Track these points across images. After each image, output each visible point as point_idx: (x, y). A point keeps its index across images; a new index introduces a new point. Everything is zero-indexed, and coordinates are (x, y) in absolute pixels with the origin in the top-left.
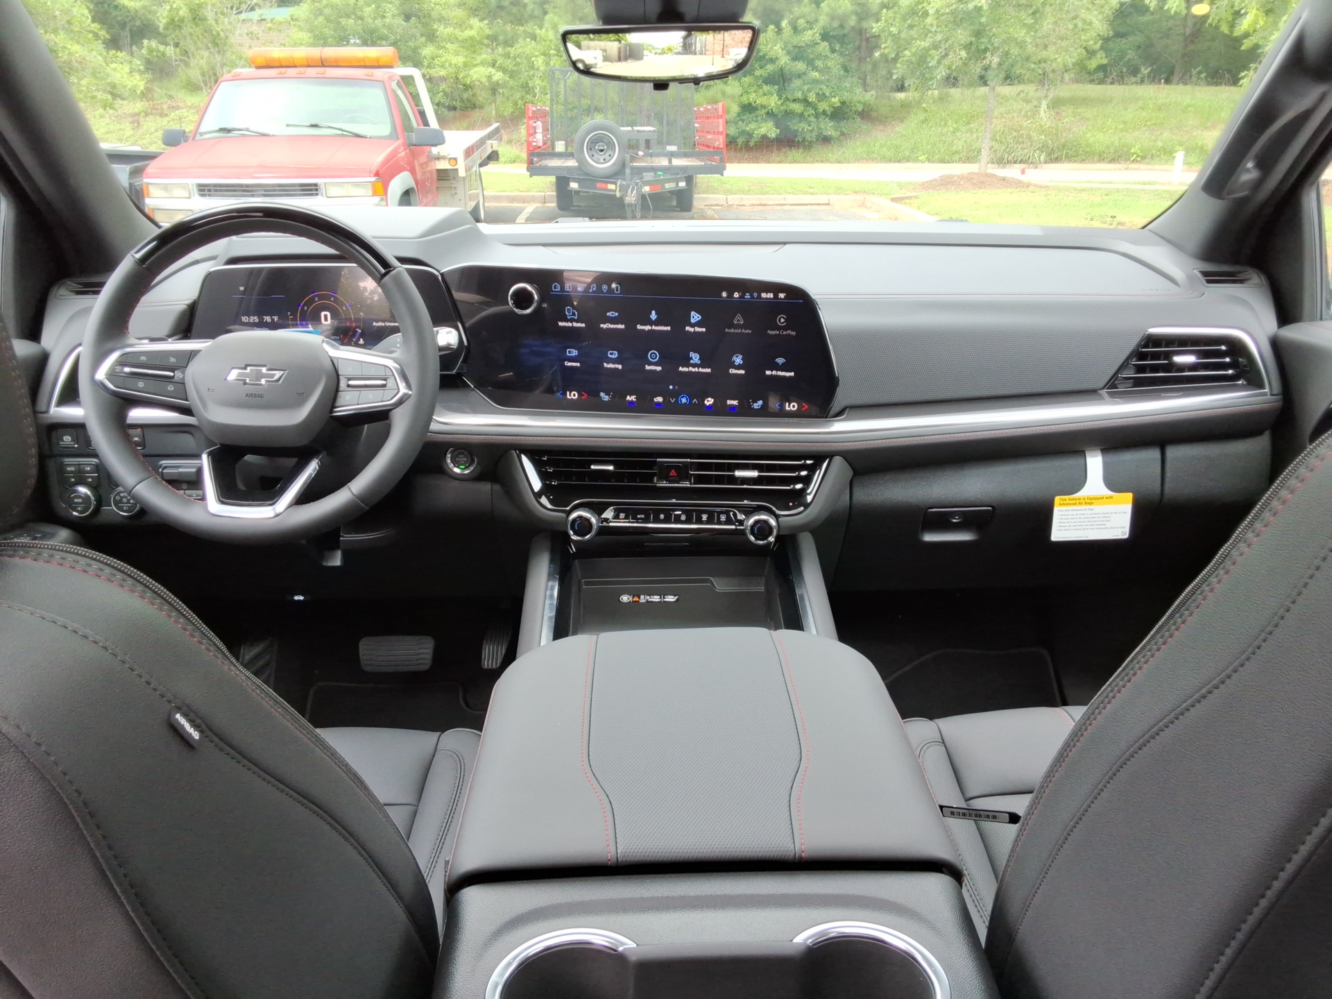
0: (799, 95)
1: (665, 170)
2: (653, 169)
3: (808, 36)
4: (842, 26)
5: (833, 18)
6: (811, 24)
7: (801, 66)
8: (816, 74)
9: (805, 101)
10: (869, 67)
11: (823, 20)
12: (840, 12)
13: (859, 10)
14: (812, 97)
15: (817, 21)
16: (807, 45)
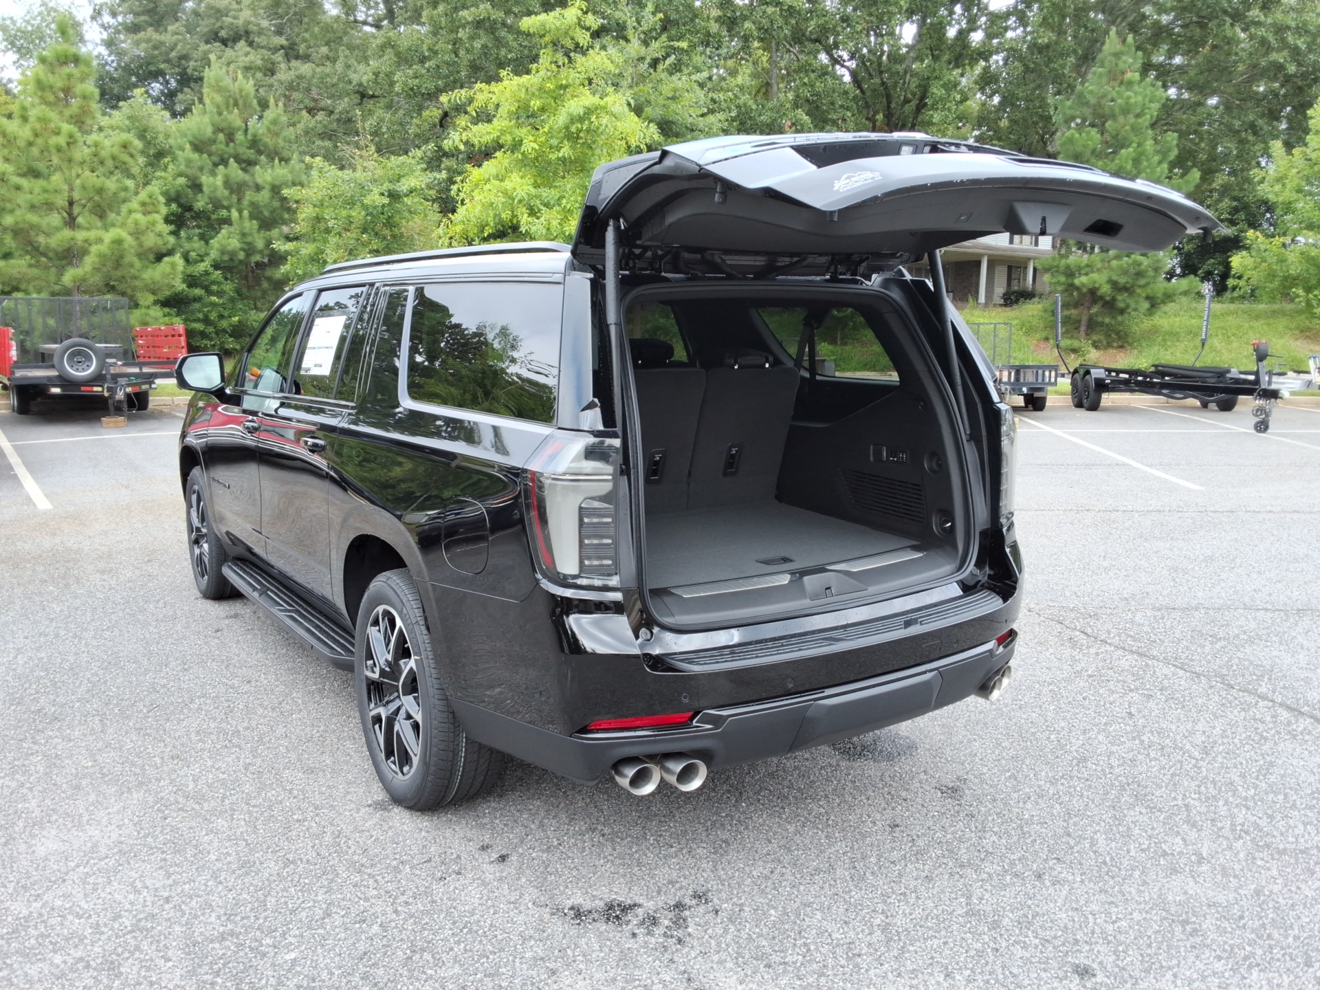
0: (201, 316)
1: (136, 375)
2: (128, 375)
3: (202, 267)
4: (231, 260)
5: (223, 252)
6: (201, 258)
7: (198, 292)
8: (214, 299)
9: (206, 321)
10: (259, 294)
11: (214, 254)
12: (230, 248)
13: (246, 247)
14: (213, 316)
15: (207, 254)
16: (201, 275)
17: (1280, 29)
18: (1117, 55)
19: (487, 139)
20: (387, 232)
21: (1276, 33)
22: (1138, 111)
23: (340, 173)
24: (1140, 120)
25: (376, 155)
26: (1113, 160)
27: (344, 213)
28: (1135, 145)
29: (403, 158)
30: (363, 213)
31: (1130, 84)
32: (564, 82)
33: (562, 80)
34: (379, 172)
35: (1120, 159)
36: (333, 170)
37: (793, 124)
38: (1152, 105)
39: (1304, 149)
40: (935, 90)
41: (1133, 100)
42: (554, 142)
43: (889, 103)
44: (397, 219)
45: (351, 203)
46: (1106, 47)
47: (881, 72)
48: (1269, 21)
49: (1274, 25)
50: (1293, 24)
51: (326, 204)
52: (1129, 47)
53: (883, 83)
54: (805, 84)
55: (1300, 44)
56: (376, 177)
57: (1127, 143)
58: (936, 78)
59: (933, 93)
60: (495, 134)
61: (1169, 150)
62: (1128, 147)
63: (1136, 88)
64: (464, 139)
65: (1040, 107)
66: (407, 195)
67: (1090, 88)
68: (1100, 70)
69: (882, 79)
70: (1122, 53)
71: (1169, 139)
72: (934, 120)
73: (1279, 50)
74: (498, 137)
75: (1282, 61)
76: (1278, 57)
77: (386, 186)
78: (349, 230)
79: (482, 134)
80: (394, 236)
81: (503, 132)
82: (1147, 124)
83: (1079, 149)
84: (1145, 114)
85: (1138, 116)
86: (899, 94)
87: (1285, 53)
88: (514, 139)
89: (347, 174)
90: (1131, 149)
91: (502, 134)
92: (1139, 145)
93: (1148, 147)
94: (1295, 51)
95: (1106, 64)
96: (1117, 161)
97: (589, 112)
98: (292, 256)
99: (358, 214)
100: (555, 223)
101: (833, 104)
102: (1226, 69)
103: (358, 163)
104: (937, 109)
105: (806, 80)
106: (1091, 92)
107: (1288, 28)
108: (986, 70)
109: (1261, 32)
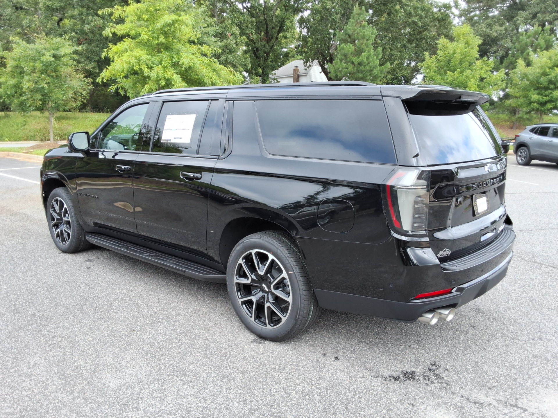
17: (415, 8)
18: (359, 15)
19: (123, 32)
20: (54, 74)
21: (414, 9)
22: (368, 38)
23: (28, 45)
24: (368, 42)
25: (45, 37)
26: (359, 57)
27: (31, 64)
28: (367, 52)
29: (59, 39)
30: (41, 65)
31: (364, 26)
32: (158, 8)
33: (157, 7)
34: (47, 45)
35: (362, 57)
36: (24, 43)
37: (232, 34)
38: (373, 36)
39: (437, 56)
40: (287, 24)
41: (366, 33)
42: (155, 35)
43: (267, 28)
44: (58, 68)
45: (34, 60)
46: (355, 11)
47: (264, 15)
48: (412, 4)
49: (413, 6)
50: (420, 6)
51: (21, 60)
52: (363, 11)
53: (265, 19)
54: (235, 17)
55: (423, 14)
56: (46, 47)
57: (364, 51)
58: (287, 19)
59: (287, 25)
60: (127, 30)
61: (379, 54)
62: (364, 53)
63: (366, 28)
64: (113, 31)
65: (328, 34)
66: (62, 57)
67: (349, 27)
68: (352, 20)
69: (264, 17)
70: (361, 14)
71: (379, 50)
72: (288, 36)
73: (416, 16)
74: (128, 31)
75: (416, 20)
76: (416, 19)
77: (52, 52)
78: (35, 73)
79: (120, 29)
80: (57, 76)
81: (131, 29)
82: (371, 43)
83: (346, 52)
84: (370, 39)
85: (367, 40)
86: (271, 25)
87: (418, 17)
88: (136, 32)
89: (32, 46)
90: (365, 53)
91: (130, 30)
92: (368, 52)
93: (372, 53)
94: (421, 17)
95: (355, 18)
96: (361, 58)
97: (174, 22)
98: (4, 84)
99: (39, 65)
100: (160, 73)
101: (247, 26)
102: (396, 22)
103: (38, 41)
104: (288, 32)
105: (235, 15)
106: (350, 29)
107: (418, 8)
108: (302, 17)
109: (409, 8)
